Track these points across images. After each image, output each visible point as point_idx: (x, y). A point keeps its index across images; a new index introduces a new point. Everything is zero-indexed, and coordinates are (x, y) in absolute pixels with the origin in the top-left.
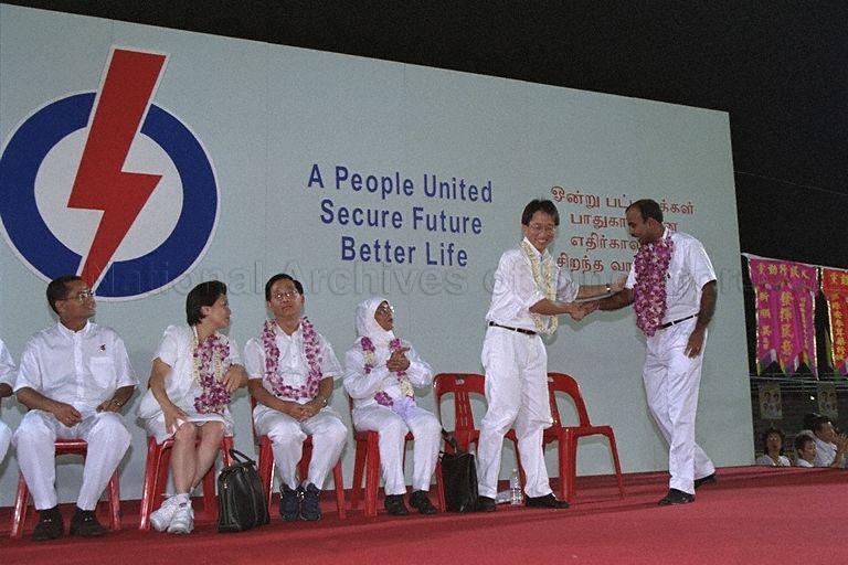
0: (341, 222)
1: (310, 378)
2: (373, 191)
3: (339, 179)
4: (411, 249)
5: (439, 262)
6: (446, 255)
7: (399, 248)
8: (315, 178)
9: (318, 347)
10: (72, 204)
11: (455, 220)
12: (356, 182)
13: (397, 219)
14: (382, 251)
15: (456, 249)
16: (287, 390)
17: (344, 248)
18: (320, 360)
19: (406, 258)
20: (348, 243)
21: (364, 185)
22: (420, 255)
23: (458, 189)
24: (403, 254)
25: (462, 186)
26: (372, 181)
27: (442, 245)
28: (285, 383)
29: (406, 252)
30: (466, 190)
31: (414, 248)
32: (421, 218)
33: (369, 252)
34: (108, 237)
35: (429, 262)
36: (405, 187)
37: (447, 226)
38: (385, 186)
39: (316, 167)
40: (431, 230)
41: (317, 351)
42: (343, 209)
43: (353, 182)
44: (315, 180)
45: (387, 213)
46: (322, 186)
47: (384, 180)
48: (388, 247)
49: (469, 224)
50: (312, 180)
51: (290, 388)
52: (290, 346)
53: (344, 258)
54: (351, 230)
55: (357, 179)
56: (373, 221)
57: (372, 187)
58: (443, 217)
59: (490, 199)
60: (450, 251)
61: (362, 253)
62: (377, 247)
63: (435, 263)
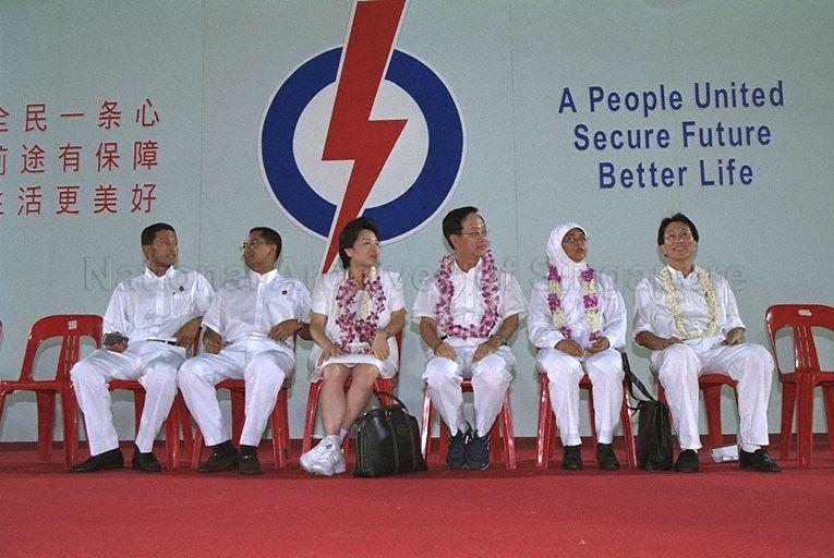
0: (598, 148)
1: (484, 317)
2: (634, 109)
3: (593, 100)
4: (681, 171)
5: (717, 182)
6: (726, 173)
7: (667, 169)
8: (567, 102)
9: (496, 284)
10: (326, 157)
11: (735, 133)
12: (613, 102)
13: (663, 138)
14: (646, 177)
15: (738, 166)
16: (456, 330)
17: (602, 175)
18: (498, 298)
19: (676, 180)
20: (607, 170)
21: (622, 104)
22: (692, 176)
23: (739, 96)
24: (672, 176)
25: (744, 90)
26: (632, 99)
27: (720, 161)
28: (455, 323)
29: (676, 174)
30: (749, 96)
31: (685, 169)
32: (693, 134)
33: (631, 177)
34: (360, 185)
35: (704, 183)
36: (672, 101)
37: (725, 138)
38: (648, 102)
39: (567, 91)
40: (705, 145)
41: (495, 289)
42: (600, 133)
43: (610, 101)
44: (568, 105)
45: (651, 131)
46: (574, 111)
47: (645, 95)
48: (653, 170)
49: (754, 134)
50: (563, 105)
51: (459, 327)
52: (466, 285)
53: (603, 186)
54: (609, 154)
55: (614, 98)
56: (634, 143)
57: (632, 105)
58: (720, 129)
59: (781, 102)
60: (731, 168)
61: (623, 179)
62: (640, 170)
63: (712, 183)
